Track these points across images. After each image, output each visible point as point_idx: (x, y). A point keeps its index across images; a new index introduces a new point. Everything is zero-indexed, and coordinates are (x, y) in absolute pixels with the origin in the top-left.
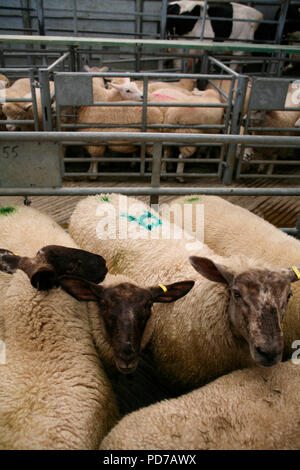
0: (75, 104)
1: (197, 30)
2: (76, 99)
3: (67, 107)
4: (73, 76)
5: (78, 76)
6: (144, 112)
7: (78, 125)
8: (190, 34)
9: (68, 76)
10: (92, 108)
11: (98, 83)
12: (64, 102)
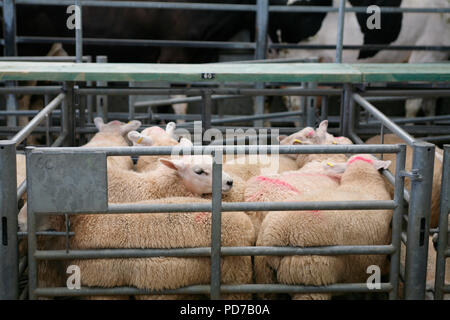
0: (68, 209)
1: (328, 32)
2: (71, 199)
3: (50, 216)
4: (67, 155)
5: (76, 154)
6: (217, 223)
7: (73, 253)
8: (314, 41)
9: (57, 154)
10: (101, 216)
11: (117, 166)
12: (46, 205)
